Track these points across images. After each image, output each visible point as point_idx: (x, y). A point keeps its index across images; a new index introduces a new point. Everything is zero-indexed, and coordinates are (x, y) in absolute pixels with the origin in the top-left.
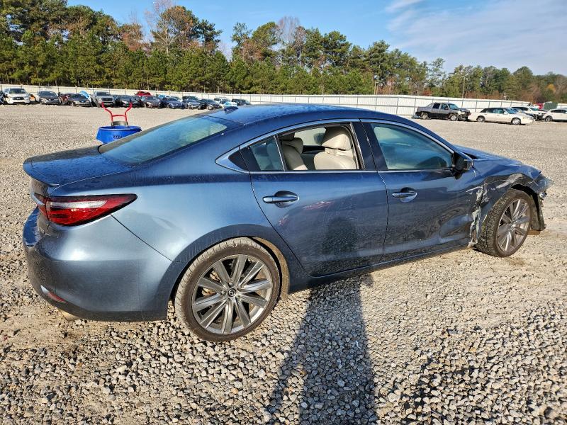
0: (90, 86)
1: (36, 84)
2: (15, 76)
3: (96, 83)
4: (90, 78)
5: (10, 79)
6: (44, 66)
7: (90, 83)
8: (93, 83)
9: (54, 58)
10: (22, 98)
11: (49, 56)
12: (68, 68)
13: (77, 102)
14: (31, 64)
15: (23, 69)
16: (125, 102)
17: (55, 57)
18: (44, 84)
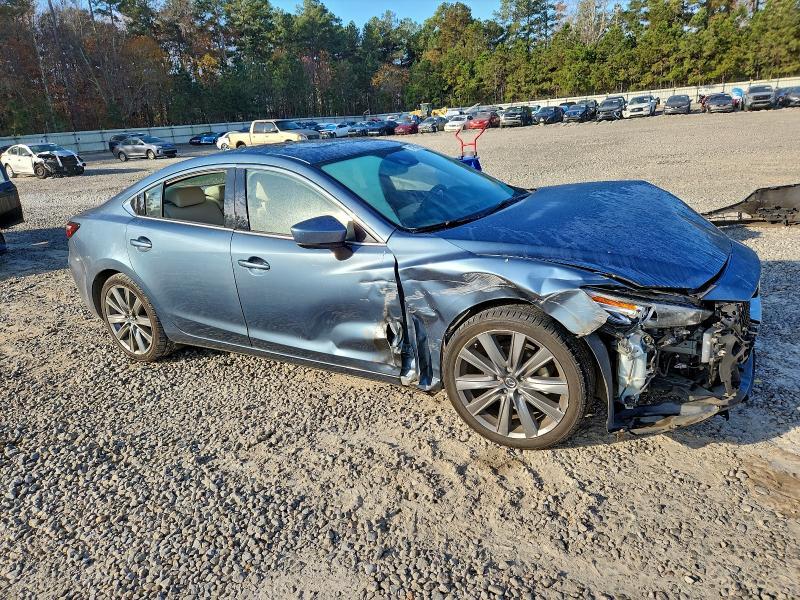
0: (775, 76)
1: (695, 84)
2: (670, 76)
3: (787, 70)
4: (778, 63)
5: (663, 82)
6: (711, 57)
7: (777, 70)
8: (780, 71)
9: (728, 43)
10: (641, 109)
11: (720, 40)
12: (745, 54)
13: (713, 107)
14: (693, 56)
15: (682, 65)
16: (794, 99)
17: (729, 40)
18: (707, 83)
